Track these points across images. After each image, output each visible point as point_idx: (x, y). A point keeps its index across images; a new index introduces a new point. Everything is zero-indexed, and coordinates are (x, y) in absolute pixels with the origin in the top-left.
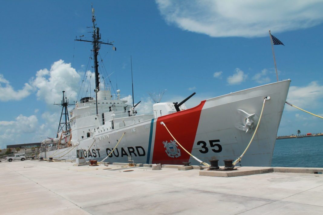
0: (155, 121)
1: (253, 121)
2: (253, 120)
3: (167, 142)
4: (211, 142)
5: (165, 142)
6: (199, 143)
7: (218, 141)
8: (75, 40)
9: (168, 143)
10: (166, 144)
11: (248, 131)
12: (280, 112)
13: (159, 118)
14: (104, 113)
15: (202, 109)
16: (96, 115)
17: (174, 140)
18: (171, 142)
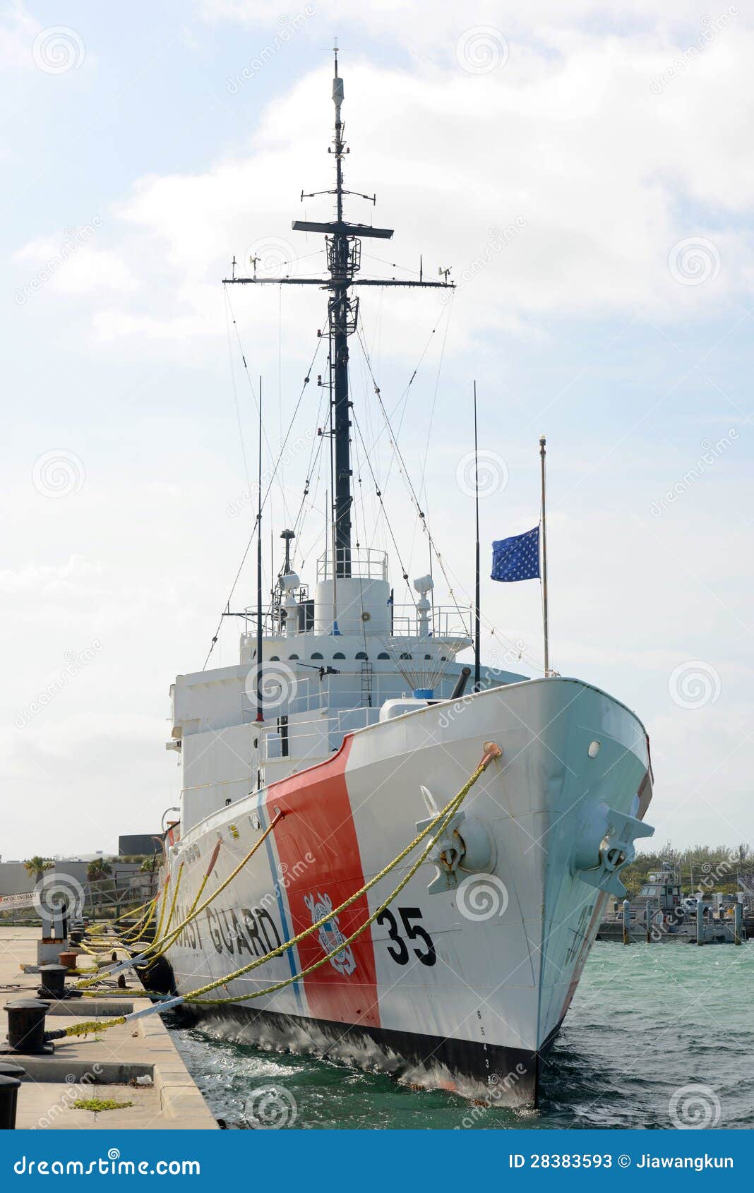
0: (264, 799)
3: (312, 898)
4: (404, 916)
5: (310, 900)
6: (380, 918)
7: (418, 913)
8: (224, 282)
9: (314, 902)
10: (312, 907)
13: (269, 789)
14: (287, 717)
15: (346, 771)
16: (256, 725)
17: (326, 895)
18: (322, 903)
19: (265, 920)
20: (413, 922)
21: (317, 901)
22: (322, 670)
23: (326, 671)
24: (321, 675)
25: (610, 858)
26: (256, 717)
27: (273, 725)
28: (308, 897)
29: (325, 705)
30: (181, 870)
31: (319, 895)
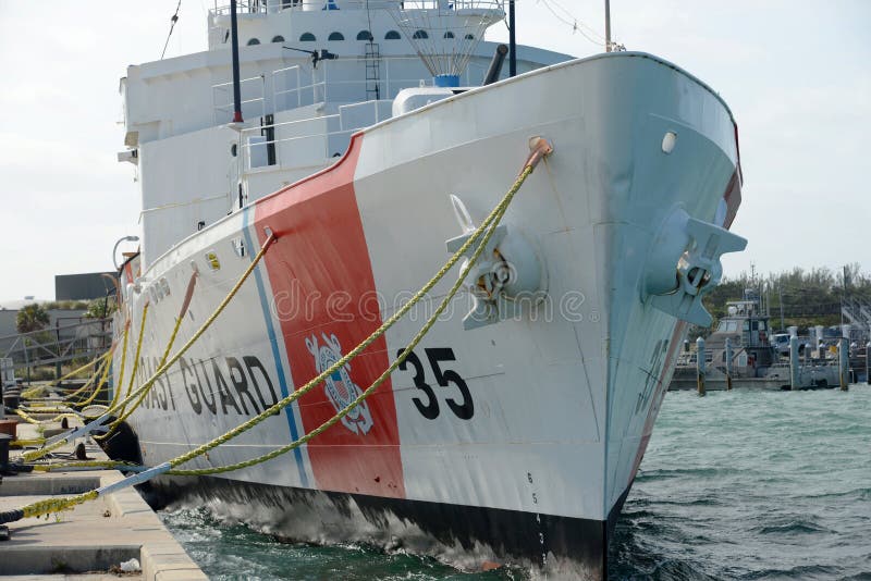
0: (251, 219)
3: (315, 340)
4: (433, 359)
7: (451, 355)
9: (319, 345)
10: (316, 351)
13: (258, 204)
14: (272, 116)
15: (356, 178)
16: (232, 127)
17: (333, 337)
18: (327, 345)
19: (256, 370)
20: (444, 366)
21: (321, 343)
22: (315, 54)
23: (320, 56)
24: (315, 61)
25: (691, 279)
26: (233, 117)
27: (255, 127)
28: (311, 339)
29: (320, 100)
30: (145, 311)
31: (325, 337)
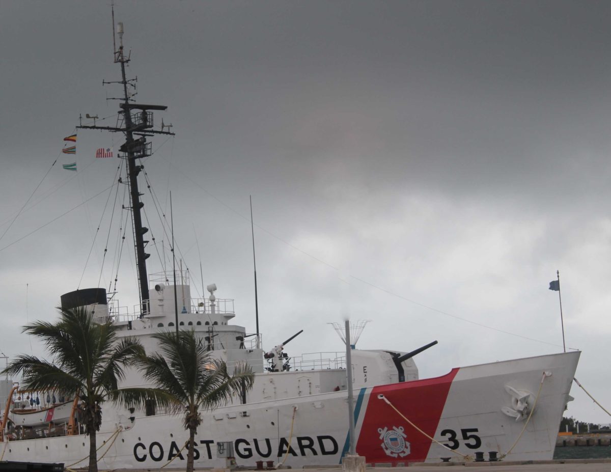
0: (368, 392)
1: (526, 405)
2: (527, 403)
3: (386, 429)
4: (464, 432)
5: (383, 429)
6: (444, 433)
7: (476, 430)
8: (77, 127)
9: (388, 430)
10: (383, 433)
11: (519, 418)
12: (564, 394)
13: (375, 388)
15: (453, 381)
17: (401, 427)
18: (394, 430)
19: (326, 440)
20: (470, 434)
21: (390, 430)
31: (394, 428)
